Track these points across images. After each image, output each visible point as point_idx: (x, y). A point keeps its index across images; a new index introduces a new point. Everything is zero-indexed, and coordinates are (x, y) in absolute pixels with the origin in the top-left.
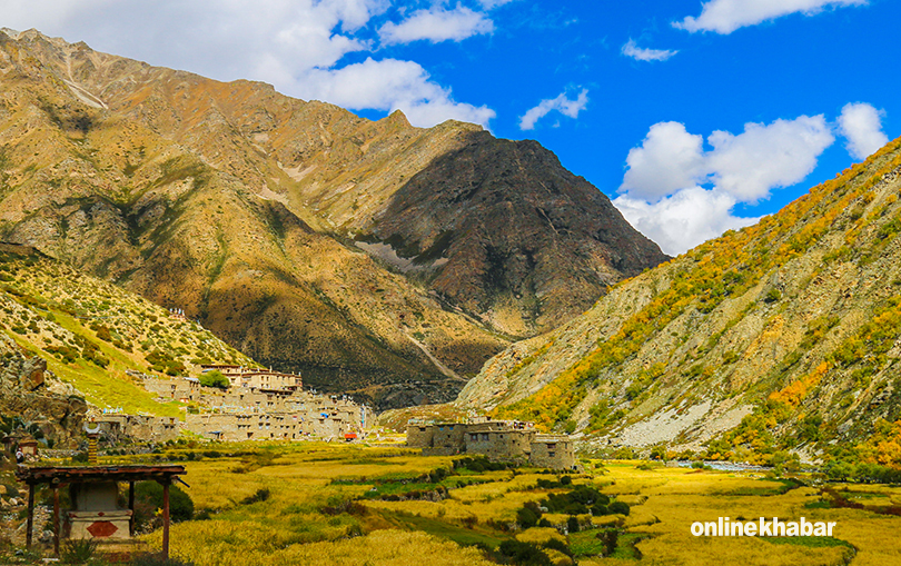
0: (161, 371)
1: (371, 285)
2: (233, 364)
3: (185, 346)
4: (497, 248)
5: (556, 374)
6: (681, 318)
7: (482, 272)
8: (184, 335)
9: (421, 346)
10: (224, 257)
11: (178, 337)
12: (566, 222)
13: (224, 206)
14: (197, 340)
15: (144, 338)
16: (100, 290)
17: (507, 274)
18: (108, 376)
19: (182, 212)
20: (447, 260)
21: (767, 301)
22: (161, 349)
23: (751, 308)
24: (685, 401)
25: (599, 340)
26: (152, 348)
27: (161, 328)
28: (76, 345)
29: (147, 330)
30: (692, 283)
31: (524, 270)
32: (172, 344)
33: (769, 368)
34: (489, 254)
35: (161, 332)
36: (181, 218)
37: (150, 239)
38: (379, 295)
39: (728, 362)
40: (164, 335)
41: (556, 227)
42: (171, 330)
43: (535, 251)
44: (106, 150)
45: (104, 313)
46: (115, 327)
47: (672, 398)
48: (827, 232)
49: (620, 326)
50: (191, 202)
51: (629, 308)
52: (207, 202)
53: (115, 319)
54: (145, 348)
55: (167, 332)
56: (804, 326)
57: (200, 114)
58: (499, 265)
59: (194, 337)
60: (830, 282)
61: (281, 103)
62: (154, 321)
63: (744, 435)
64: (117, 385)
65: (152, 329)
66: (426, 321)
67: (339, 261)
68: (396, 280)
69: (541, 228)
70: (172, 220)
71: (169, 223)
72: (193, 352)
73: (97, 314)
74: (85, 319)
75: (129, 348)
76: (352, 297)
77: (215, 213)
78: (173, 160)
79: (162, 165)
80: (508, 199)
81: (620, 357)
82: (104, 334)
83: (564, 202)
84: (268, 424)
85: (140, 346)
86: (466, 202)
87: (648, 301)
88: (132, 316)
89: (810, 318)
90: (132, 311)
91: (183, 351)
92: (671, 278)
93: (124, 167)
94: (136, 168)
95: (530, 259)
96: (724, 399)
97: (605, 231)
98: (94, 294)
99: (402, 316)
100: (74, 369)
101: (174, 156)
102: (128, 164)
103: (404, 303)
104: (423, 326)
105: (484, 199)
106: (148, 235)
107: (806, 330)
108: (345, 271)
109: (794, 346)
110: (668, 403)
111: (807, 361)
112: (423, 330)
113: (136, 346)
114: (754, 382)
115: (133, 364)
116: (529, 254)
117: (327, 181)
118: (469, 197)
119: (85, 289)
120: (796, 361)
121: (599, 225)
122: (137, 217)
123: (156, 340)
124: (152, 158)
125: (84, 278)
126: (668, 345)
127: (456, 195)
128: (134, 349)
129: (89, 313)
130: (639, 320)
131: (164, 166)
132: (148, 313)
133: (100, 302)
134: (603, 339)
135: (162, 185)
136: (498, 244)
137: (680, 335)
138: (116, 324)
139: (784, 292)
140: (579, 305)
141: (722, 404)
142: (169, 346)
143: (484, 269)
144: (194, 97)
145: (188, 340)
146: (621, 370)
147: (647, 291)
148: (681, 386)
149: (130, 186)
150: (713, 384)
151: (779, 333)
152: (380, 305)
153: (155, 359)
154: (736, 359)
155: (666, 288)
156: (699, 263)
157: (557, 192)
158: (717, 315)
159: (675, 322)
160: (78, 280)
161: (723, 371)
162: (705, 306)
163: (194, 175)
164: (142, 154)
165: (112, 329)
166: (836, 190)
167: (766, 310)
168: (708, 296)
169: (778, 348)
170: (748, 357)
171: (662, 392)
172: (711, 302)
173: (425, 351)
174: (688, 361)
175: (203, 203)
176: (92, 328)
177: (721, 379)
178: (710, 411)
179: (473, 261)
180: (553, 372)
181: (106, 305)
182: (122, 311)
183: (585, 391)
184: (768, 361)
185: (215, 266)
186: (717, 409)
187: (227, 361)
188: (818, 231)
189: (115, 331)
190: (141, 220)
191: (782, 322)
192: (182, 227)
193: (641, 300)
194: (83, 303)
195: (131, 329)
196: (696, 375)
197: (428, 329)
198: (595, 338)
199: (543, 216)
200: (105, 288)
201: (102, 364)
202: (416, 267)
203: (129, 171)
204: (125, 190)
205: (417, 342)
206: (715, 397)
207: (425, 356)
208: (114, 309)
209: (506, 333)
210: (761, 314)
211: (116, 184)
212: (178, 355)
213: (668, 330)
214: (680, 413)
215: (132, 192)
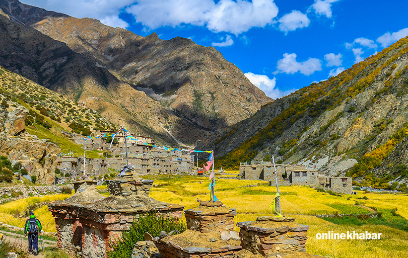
0: (79, 133)
1: (146, 105)
2: (115, 131)
3: (89, 121)
4: (198, 91)
5: (239, 144)
6: (302, 119)
7: (192, 101)
8: (87, 114)
9: (168, 131)
10: (81, 91)
11: (84, 115)
12: (227, 81)
13: (81, 69)
14: (94, 118)
15: (66, 115)
16: (39, 90)
17: (203, 102)
18: (53, 134)
19: (62, 71)
20: (177, 95)
21: (348, 112)
22: (76, 122)
23: (341, 115)
24: (314, 157)
25: (258, 129)
26: (71, 121)
27: (75, 111)
28: (30, 116)
29: (67, 112)
30: (301, 105)
31: (210, 101)
32: (82, 119)
33: (356, 142)
34: (195, 94)
35: (75, 113)
36: (62, 74)
37: (48, 82)
38: (149, 109)
39: (333, 139)
40: (77, 114)
41: (223, 83)
42: (80, 112)
43: (214, 93)
44: (28, 43)
45: (43, 101)
46: (50, 109)
47: (305, 155)
48: (374, 82)
49: (268, 123)
50: (67, 67)
51: (272, 115)
52: (73, 67)
53: (49, 105)
54: (67, 120)
55: (78, 113)
56: (372, 123)
57: (68, 32)
58: (199, 98)
59: (93, 116)
60: (383, 103)
61: (103, 28)
62: (71, 107)
63: (358, 173)
64: (59, 139)
65: (69, 110)
66: (169, 121)
67: (132, 94)
68: (156, 103)
69: (217, 83)
70: (58, 74)
71: (56, 76)
72: (94, 124)
73: (39, 101)
74: (32, 104)
75: (59, 120)
76: (138, 110)
77: (77, 72)
78: (58, 49)
79: (53, 51)
80: (203, 71)
81: (273, 137)
82: (45, 112)
83: (226, 73)
84: (158, 164)
85: (65, 120)
86: (185, 72)
87: (280, 112)
88: (58, 104)
89: (375, 119)
90: (58, 101)
91: (88, 123)
92: (290, 103)
93: (36, 51)
94: (41, 51)
95: (212, 96)
96: (335, 156)
97: (243, 86)
98: (36, 92)
99: (159, 119)
100: (31, 129)
101: (58, 47)
102: (38, 50)
103: (160, 112)
104: (168, 123)
105: (193, 70)
106: (47, 81)
107: (374, 124)
108: (135, 99)
109: (369, 132)
110: (304, 158)
111: (379, 139)
112: (168, 125)
113: (63, 120)
114: (350, 148)
115: (63, 129)
116: (212, 94)
117: (124, 61)
118: (186, 69)
119: (31, 89)
120: (373, 139)
121: (241, 83)
122: (43, 73)
123: (73, 117)
124: (48, 47)
125: (30, 84)
126: (296, 131)
127: (180, 69)
128: (62, 121)
129: (34, 101)
130: (278, 120)
131: (54, 51)
132: (66, 103)
133: (40, 96)
134: (260, 128)
135: (53, 60)
136: (198, 90)
137: (301, 127)
138: (50, 107)
139: (357, 108)
140: (233, 116)
141: (334, 158)
142: (80, 120)
143: (193, 100)
144: (66, 24)
145: (90, 118)
146: (274, 142)
147: (279, 108)
148: (309, 150)
149: (38, 59)
150: (328, 149)
151: (361, 126)
152: (149, 114)
153: (73, 126)
154: (338, 138)
155: (288, 107)
156: (302, 96)
157: (223, 68)
158: (322, 118)
159: (299, 121)
160: (27, 84)
161: (332, 143)
162: (312, 114)
163: (67, 56)
164: (44, 46)
165: (48, 110)
166: (372, 64)
167: (349, 116)
168: (313, 110)
169: (361, 133)
170: (345, 137)
171: (300, 152)
172: (315, 113)
173: (170, 133)
174: (310, 138)
175: (72, 67)
176: (37, 109)
177: (332, 147)
178: (329, 162)
179: (188, 96)
180: (237, 143)
181: (43, 98)
182: (53, 101)
183: (257, 151)
184: (356, 139)
185: (77, 95)
186: (332, 161)
187: (112, 129)
188: (369, 81)
189: (50, 111)
190: (44, 74)
191: (362, 121)
192: (63, 77)
193: (277, 112)
194: (31, 96)
195: (59, 111)
196: (317, 145)
197: (170, 124)
198: (257, 128)
199: (218, 78)
200: (41, 89)
201: (48, 127)
202: (164, 98)
203: (38, 53)
204: (37, 61)
205: (166, 130)
206: (330, 155)
207: (170, 136)
208: (48, 100)
209: (203, 127)
210: (347, 118)
211: (32, 58)
212: (86, 125)
213: (296, 125)
214: (314, 162)
215: (40, 62)
